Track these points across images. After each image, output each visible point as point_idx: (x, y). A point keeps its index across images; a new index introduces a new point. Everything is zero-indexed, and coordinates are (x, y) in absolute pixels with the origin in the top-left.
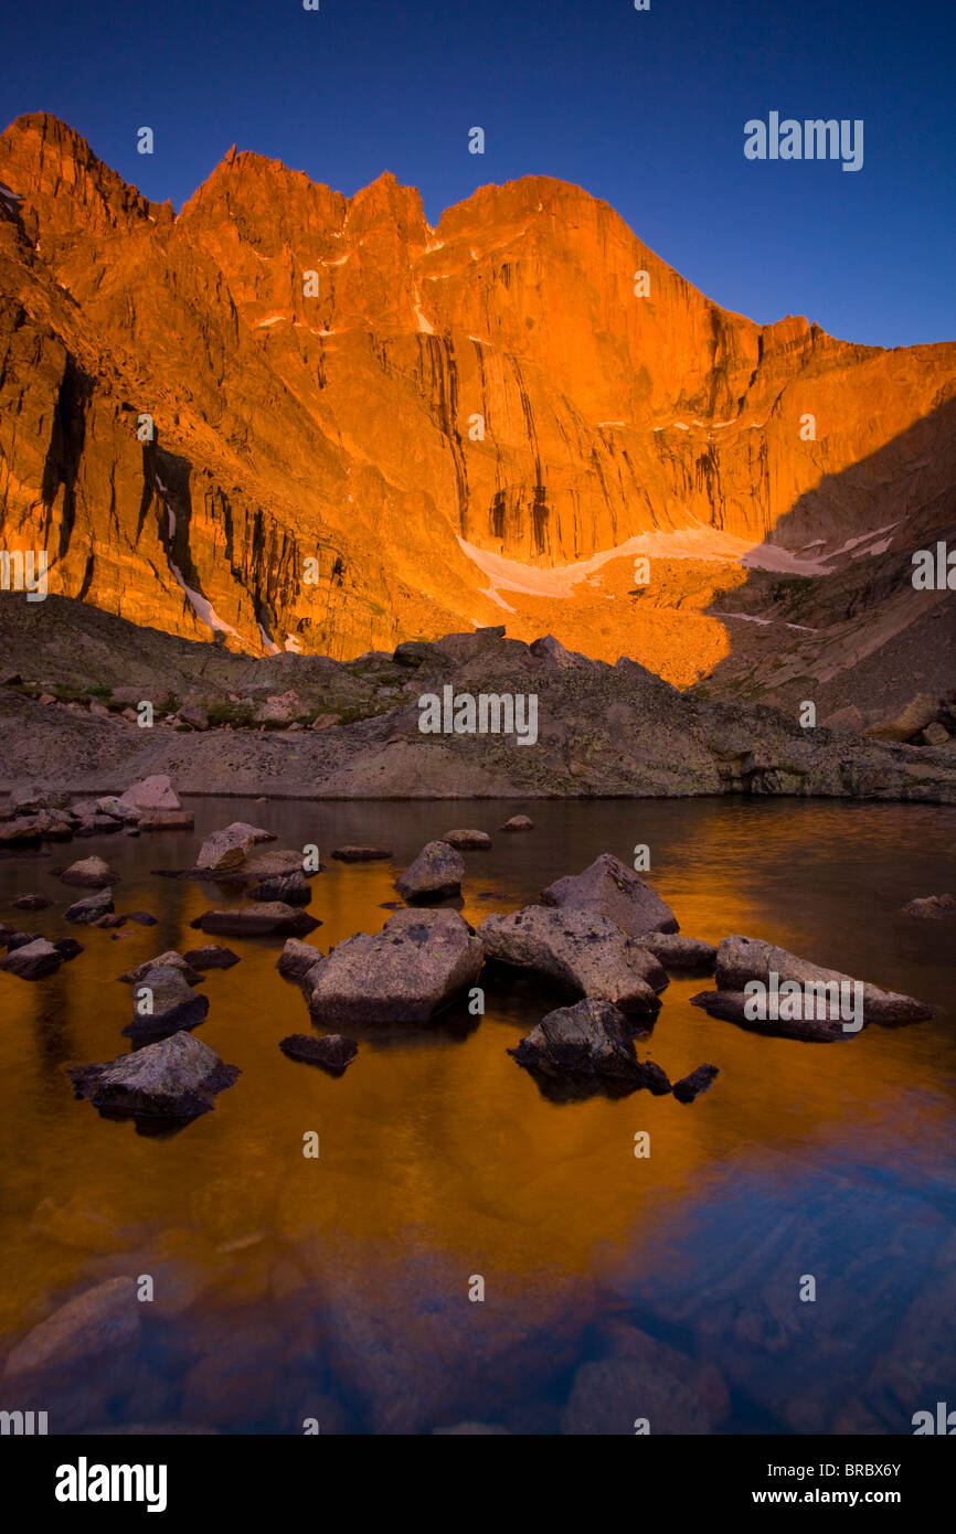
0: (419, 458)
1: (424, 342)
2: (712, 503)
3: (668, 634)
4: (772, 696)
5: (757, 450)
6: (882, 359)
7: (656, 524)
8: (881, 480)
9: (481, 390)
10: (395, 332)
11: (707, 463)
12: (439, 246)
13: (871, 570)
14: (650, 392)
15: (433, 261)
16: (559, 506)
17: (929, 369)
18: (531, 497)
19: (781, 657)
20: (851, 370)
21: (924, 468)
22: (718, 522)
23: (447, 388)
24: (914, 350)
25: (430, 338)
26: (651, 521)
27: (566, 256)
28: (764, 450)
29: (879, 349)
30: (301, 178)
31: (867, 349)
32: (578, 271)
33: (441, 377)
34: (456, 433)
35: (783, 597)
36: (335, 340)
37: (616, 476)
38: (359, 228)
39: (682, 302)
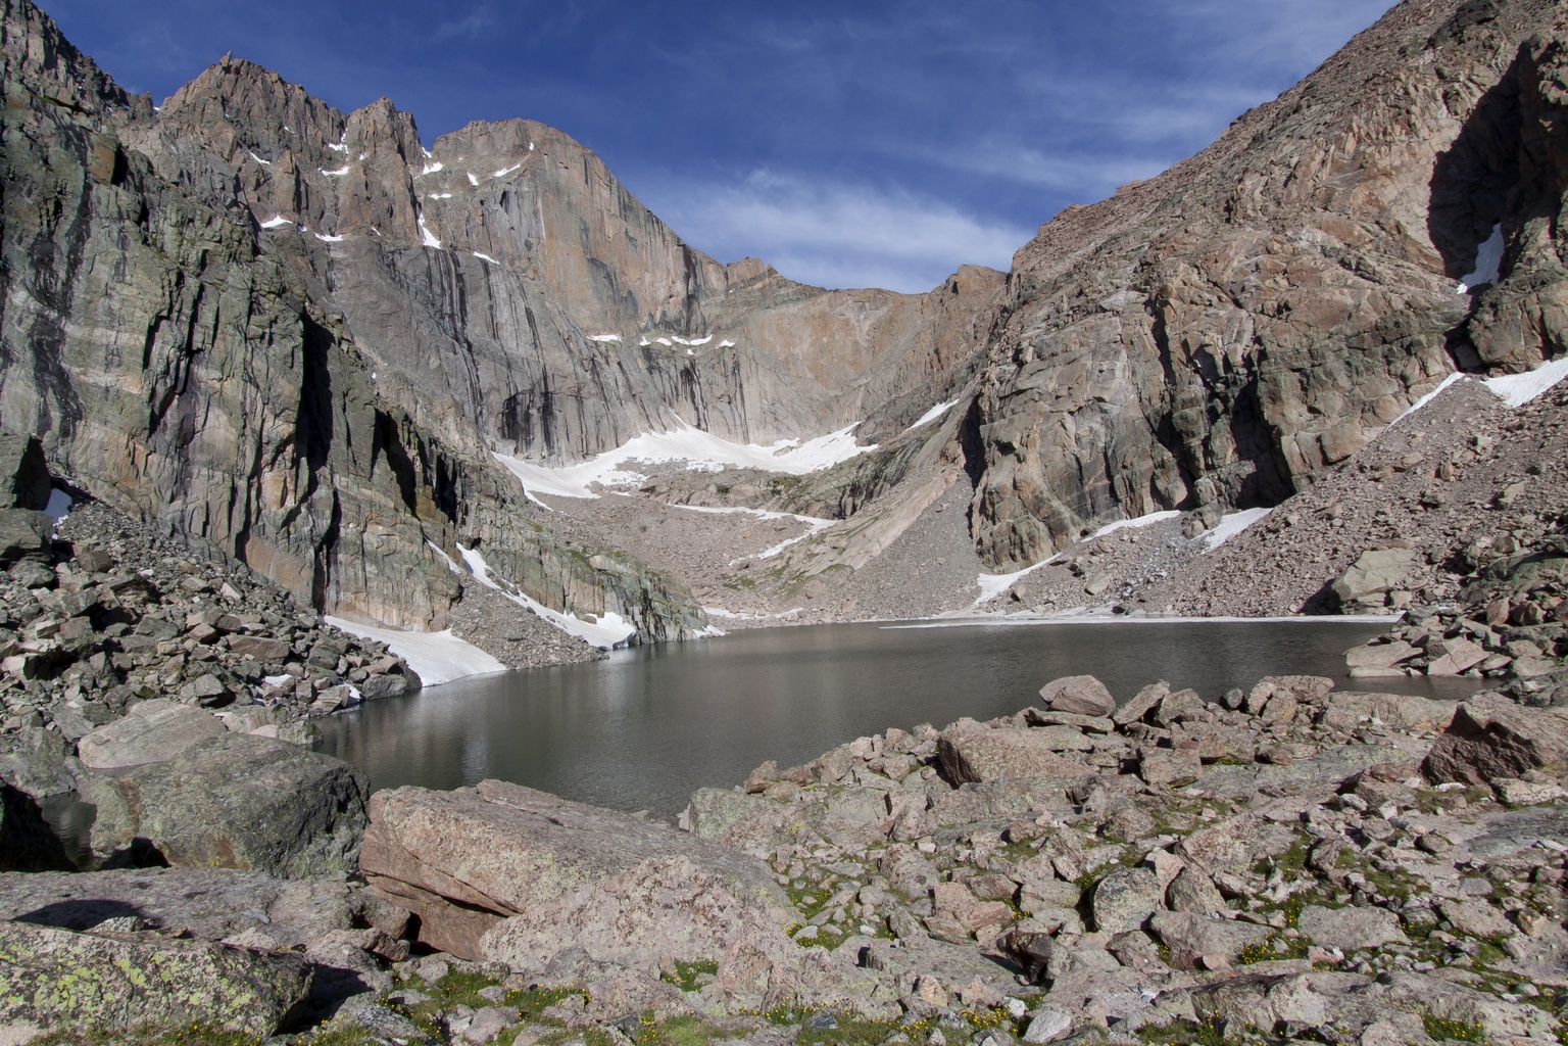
0: (434, 363)
1: (432, 255)
2: (697, 409)
3: (699, 529)
4: (817, 582)
5: (730, 365)
6: (825, 298)
7: (652, 427)
8: (832, 393)
9: (488, 303)
10: (402, 243)
11: (688, 375)
12: (438, 167)
13: (854, 470)
14: (636, 311)
15: (435, 182)
16: (565, 411)
17: (862, 308)
18: (539, 402)
19: (812, 547)
20: (801, 305)
21: (866, 385)
22: (703, 426)
23: (456, 296)
24: (850, 292)
25: (436, 251)
26: (646, 426)
27: (558, 191)
28: (737, 366)
29: (823, 290)
30: (298, 91)
31: (813, 289)
32: (569, 204)
33: (451, 288)
34: (467, 341)
35: (779, 492)
36: (341, 246)
37: (613, 384)
38: (358, 144)
39: (659, 239)
